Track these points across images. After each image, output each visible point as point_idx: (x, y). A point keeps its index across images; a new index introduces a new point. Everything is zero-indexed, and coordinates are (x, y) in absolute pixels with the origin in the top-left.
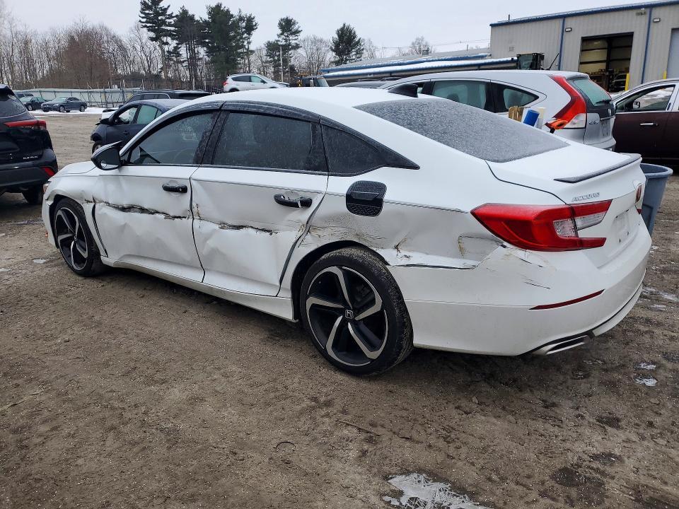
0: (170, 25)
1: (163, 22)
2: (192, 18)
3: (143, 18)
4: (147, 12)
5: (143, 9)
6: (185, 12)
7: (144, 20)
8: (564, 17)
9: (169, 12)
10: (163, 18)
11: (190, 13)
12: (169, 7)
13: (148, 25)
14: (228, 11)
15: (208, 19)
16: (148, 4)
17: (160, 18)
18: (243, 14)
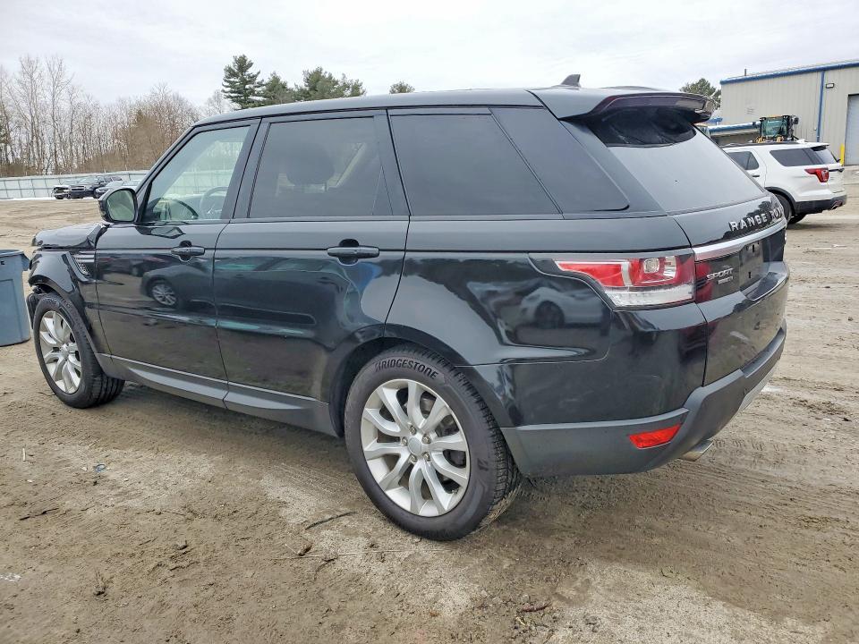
0: (258, 95)
1: (252, 92)
2: (284, 87)
3: (227, 87)
4: (232, 80)
5: (226, 77)
6: (276, 80)
7: (229, 89)
8: (824, 70)
9: (258, 79)
10: (252, 86)
11: (282, 80)
12: (259, 73)
13: (232, 95)
14: (330, 77)
15: (304, 87)
16: (233, 71)
17: (247, 86)
18: (348, 80)
